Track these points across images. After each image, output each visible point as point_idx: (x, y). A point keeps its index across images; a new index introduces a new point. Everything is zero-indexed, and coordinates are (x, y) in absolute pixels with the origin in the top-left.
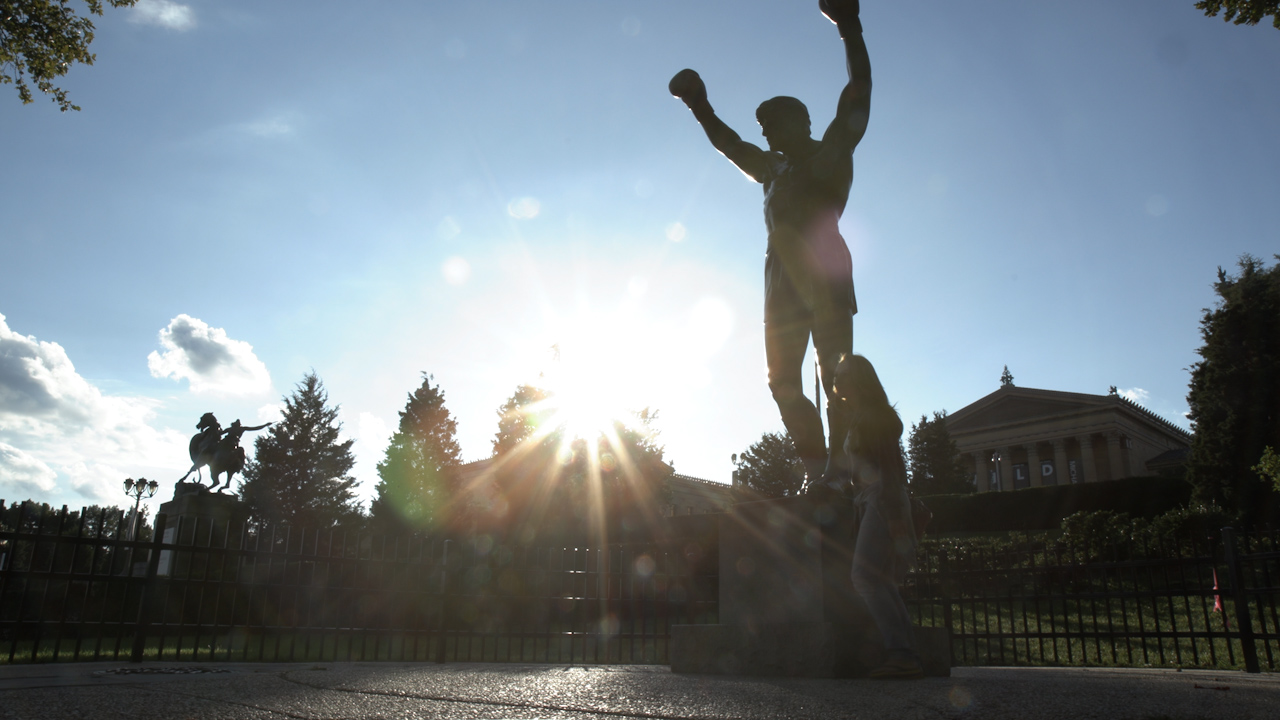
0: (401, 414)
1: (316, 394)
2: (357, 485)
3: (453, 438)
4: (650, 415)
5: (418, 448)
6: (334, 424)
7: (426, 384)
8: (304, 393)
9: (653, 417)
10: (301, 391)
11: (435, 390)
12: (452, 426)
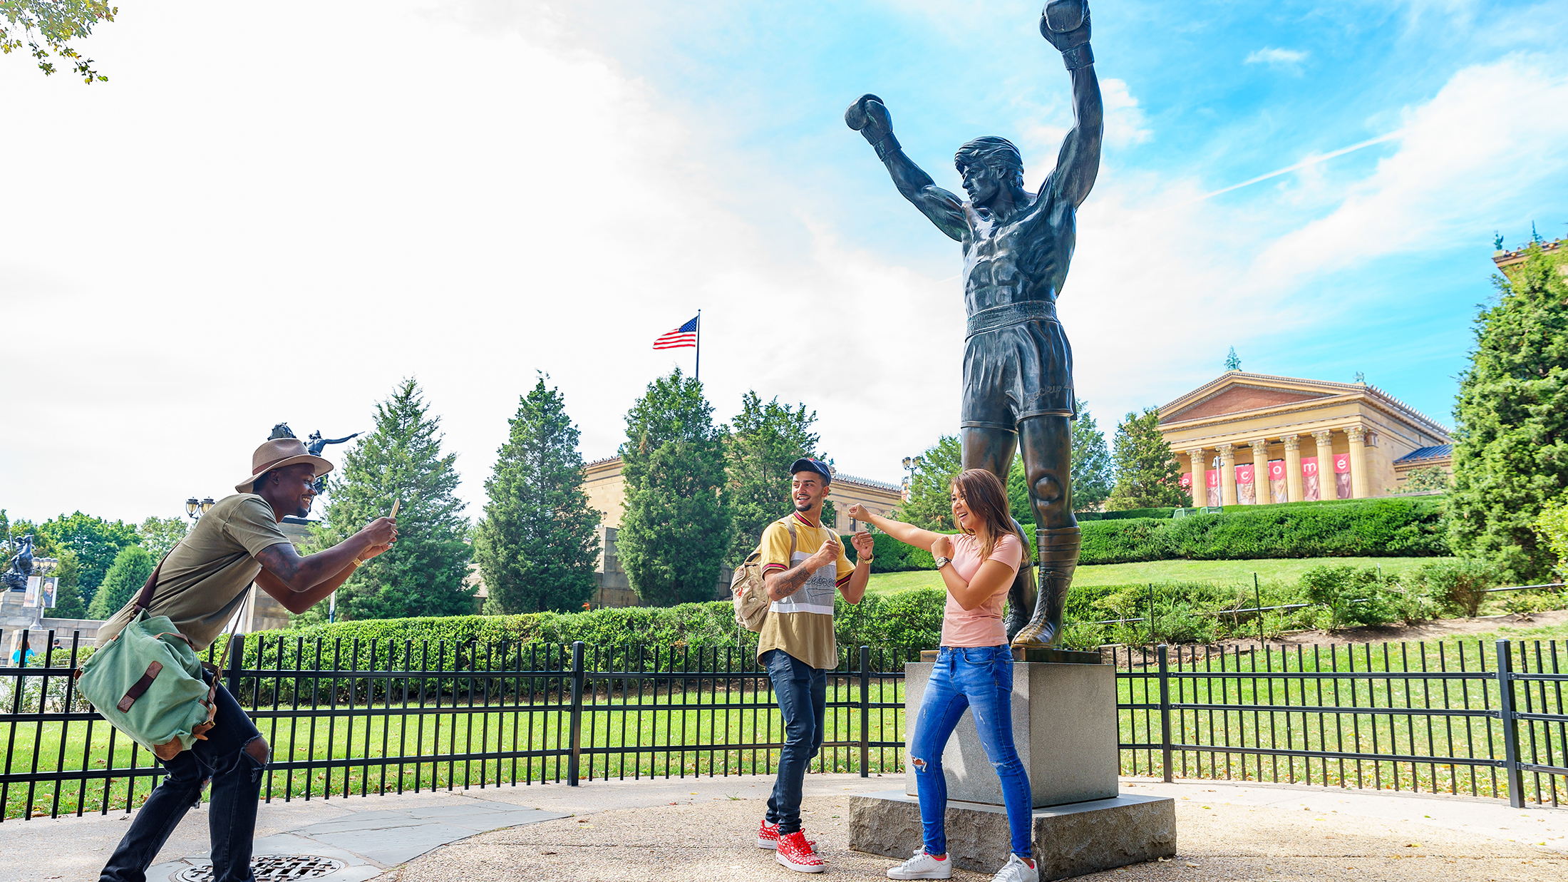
0: (511, 422)
1: (414, 401)
2: (463, 507)
3: (576, 450)
4: (806, 419)
5: (533, 462)
6: (435, 437)
7: (541, 386)
8: (400, 400)
9: (811, 420)
10: (397, 397)
11: (553, 393)
12: (573, 434)
